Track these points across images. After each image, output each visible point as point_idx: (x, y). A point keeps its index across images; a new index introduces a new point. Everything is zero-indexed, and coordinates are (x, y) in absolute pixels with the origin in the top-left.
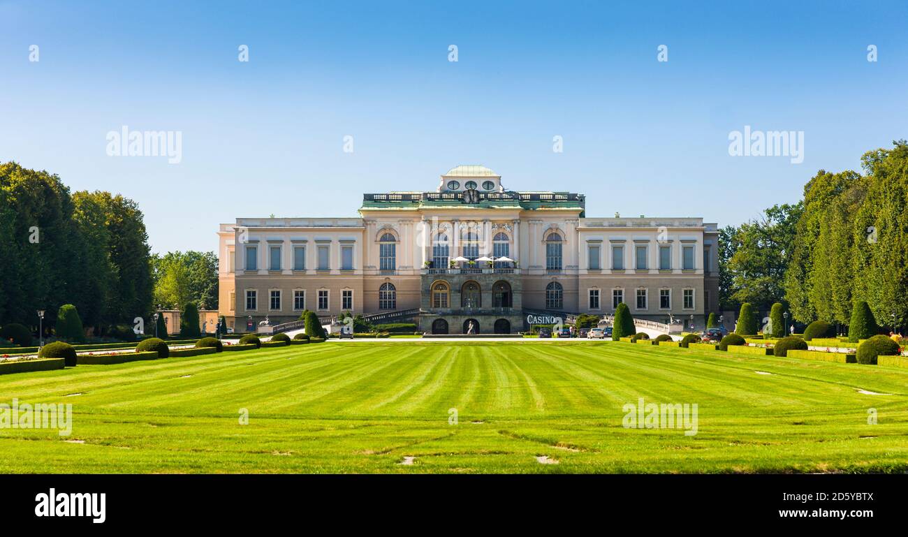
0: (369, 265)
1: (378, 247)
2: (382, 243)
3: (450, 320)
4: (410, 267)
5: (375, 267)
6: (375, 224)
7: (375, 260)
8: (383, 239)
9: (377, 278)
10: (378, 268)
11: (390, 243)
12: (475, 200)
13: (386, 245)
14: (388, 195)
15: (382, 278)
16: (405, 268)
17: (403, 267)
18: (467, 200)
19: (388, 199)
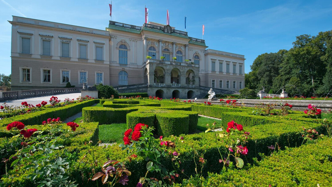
0: (112, 61)
1: (118, 51)
2: (120, 49)
3: (165, 90)
4: (135, 64)
5: (116, 62)
6: (116, 38)
7: (116, 58)
8: (121, 47)
9: (117, 68)
10: (118, 63)
11: (124, 50)
12: (170, 32)
13: (122, 51)
14: (123, 24)
15: (121, 68)
16: (133, 64)
17: (133, 63)
18: (166, 31)
19: (123, 26)
